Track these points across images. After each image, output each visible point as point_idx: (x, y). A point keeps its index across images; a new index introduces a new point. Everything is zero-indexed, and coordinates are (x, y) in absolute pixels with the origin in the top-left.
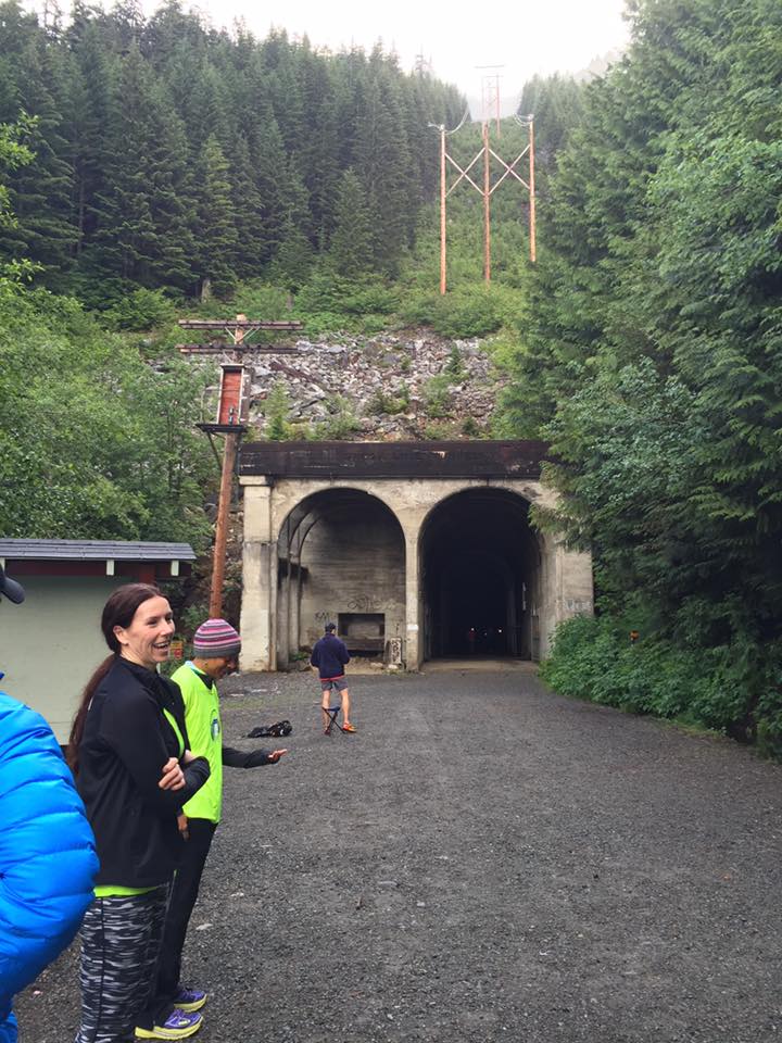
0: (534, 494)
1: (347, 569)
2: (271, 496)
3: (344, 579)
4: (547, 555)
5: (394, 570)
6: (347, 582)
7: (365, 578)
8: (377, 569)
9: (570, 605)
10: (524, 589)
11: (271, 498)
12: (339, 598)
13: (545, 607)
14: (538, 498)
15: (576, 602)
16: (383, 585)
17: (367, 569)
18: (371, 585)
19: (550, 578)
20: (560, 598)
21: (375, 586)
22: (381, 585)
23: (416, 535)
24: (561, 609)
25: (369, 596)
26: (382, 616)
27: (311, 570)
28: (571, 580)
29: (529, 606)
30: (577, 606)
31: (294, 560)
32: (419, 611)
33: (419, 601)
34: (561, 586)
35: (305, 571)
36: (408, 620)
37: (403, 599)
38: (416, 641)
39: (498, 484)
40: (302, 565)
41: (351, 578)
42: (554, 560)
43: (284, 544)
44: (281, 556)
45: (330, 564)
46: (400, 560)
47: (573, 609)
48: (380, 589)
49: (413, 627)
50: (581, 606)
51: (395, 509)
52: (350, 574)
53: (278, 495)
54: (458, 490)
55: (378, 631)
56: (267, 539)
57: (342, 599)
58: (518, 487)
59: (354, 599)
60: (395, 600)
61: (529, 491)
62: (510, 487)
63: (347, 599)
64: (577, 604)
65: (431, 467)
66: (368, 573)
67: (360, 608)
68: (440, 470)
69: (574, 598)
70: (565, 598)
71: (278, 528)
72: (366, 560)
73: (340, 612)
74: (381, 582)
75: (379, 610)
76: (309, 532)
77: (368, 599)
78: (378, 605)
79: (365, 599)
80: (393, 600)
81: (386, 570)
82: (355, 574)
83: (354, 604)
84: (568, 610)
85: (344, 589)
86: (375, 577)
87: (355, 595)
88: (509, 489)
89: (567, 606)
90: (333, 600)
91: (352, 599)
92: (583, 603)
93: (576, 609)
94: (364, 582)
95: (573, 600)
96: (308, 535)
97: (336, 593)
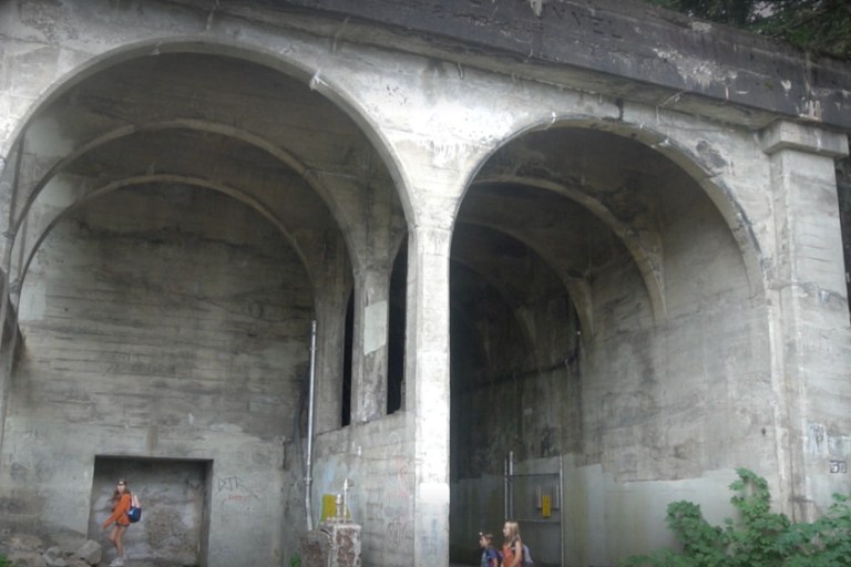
0: (720, 162)
1: (125, 348)
3: (117, 371)
5: (242, 359)
6: (124, 380)
7: (172, 370)
8: (200, 353)
9: (819, 440)
12: (100, 417)
14: (724, 169)
15: (830, 433)
16: (216, 392)
17: (177, 351)
18: (184, 389)
21: (196, 392)
22: (208, 393)
30: (833, 446)
36: (419, 471)
39: (638, 119)
41: (138, 369)
45: (83, 332)
47: (826, 453)
48: (206, 401)
50: (839, 443)
52: (133, 360)
54: (554, 118)
58: (682, 136)
59: (139, 420)
60: (240, 429)
61: (707, 151)
62: (668, 133)
63: (122, 421)
64: (833, 440)
65: (507, 31)
66: (180, 360)
67: (153, 444)
68: (530, 42)
69: (825, 423)
70: (809, 421)
71: (7, 131)
72: (177, 328)
73: (100, 451)
74: (208, 385)
75: (199, 451)
76: (37, 254)
77: (175, 421)
78: (198, 438)
79: (169, 423)
80: (236, 429)
81: (223, 356)
82: (146, 361)
83: (139, 433)
84: (817, 453)
85: (116, 394)
86: (194, 371)
87: (145, 410)
88: (666, 137)
89: (813, 442)
90: (86, 420)
91: (136, 420)
92: (844, 438)
93: (830, 450)
94: (169, 381)
95: (825, 428)
96: (35, 259)
97: (94, 405)
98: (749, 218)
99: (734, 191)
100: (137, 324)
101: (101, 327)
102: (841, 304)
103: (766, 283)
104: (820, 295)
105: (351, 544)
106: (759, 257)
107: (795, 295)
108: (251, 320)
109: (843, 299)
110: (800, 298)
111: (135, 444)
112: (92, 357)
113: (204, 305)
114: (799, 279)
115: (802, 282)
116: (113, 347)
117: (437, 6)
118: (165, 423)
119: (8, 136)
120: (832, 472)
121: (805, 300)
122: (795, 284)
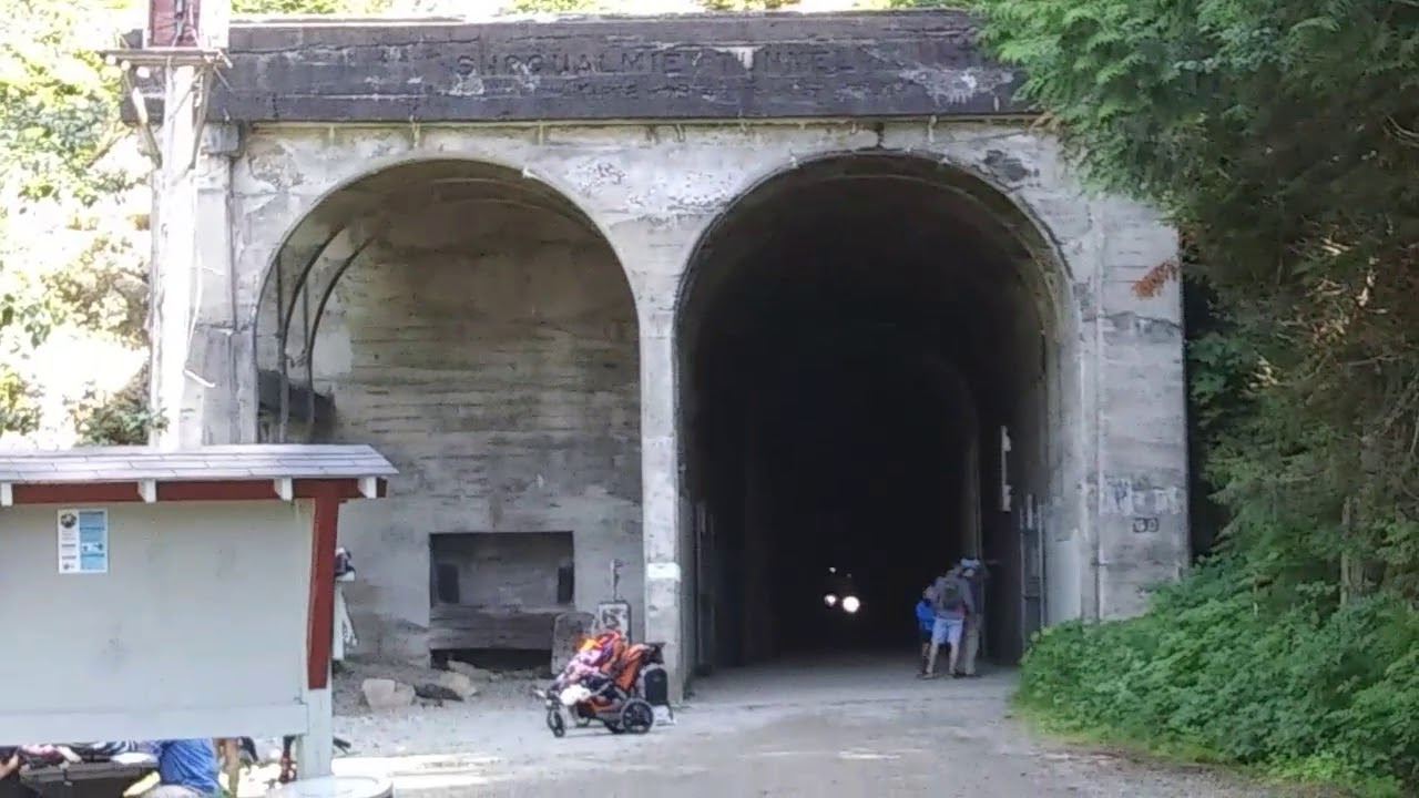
0: (1018, 172)
1: (451, 398)
2: (231, 186)
3: (446, 428)
4: (1059, 349)
5: (601, 398)
6: (456, 438)
7: (512, 421)
8: (546, 396)
9: (1119, 497)
10: (1006, 444)
11: (233, 195)
12: (430, 486)
13: (1057, 502)
14: (1025, 181)
15: (1137, 488)
16: (568, 445)
17: (516, 395)
18: (530, 444)
19: (1068, 418)
20: (1092, 479)
21: (544, 446)
22: (559, 447)
23: (670, 299)
24: (1093, 508)
25: (527, 479)
26: (563, 541)
27: (340, 402)
28: (1122, 422)
29: (1017, 501)
30: (1140, 501)
31: (296, 375)
32: (681, 527)
33: (681, 493)
34: (1096, 440)
35: (325, 403)
36: (649, 552)
37: (631, 489)
38: (674, 614)
39: (904, 141)
40: (318, 388)
41: (469, 424)
42: (1077, 366)
43: (269, 325)
44: (263, 366)
45: (398, 383)
46: (622, 367)
47: (1129, 510)
48: (558, 457)
49: (664, 572)
50: (1150, 500)
51: (604, 223)
52: (463, 413)
53: (250, 182)
54: (794, 163)
55: (552, 584)
56: (224, 315)
57: (439, 490)
58: (964, 149)
59: (477, 487)
60: (604, 491)
61: (1000, 163)
62: (946, 152)
63: (457, 490)
64: (1141, 496)
65: (711, 94)
66: (523, 407)
67: (496, 516)
68: (738, 102)
69: (1132, 477)
70: (1106, 477)
71: (255, 282)
72: (513, 366)
73: (434, 530)
74: (559, 436)
75: (556, 520)
76: (334, 290)
77: (522, 487)
78: (554, 505)
79: (513, 488)
80: (598, 491)
81: (575, 397)
82: (479, 412)
83: (479, 503)
84: (1116, 511)
85: (449, 457)
86: (540, 420)
87: (482, 475)
88: (942, 156)
89: (1112, 500)
90: (415, 493)
91: (472, 489)
92: (1157, 492)
93: (1136, 509)
94: (511, 435)
95: (1129, 482)
96: (333, 296)
97: (421, 473)
98: (1058, 238)
99: (1037, 206)
100: (463, 366)
101: (420, 374)
102: (1171, 334)
103: (1079, 315)
104: (1138, 325)
105: (617, 623)
106: (1070, 283)
107: (1101, 329)
108: (607, 345)
109: (1174, 325)
110: (1105, 334)
111: (474, 518)
112: (413, 412)
113: (542, 331)
114: (1105, 309)
115: (1110, 314)
116: (437, 398)
117: (631, 87)
118: (508, 488)
119: (256, 285)
120: (1136, 531)
121: (1113, 335)
122: (1103, 317)
